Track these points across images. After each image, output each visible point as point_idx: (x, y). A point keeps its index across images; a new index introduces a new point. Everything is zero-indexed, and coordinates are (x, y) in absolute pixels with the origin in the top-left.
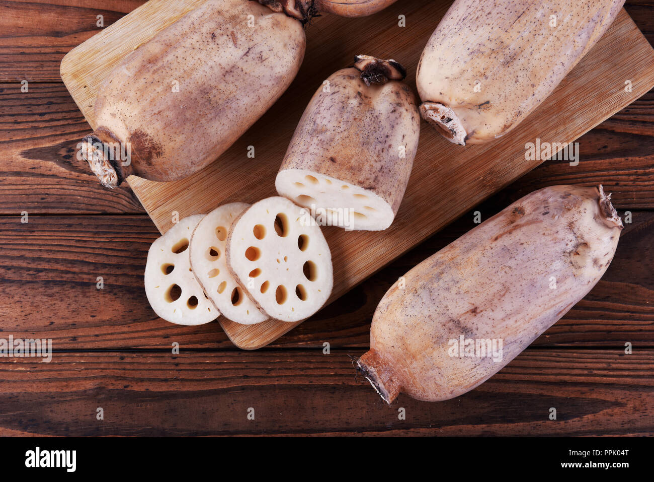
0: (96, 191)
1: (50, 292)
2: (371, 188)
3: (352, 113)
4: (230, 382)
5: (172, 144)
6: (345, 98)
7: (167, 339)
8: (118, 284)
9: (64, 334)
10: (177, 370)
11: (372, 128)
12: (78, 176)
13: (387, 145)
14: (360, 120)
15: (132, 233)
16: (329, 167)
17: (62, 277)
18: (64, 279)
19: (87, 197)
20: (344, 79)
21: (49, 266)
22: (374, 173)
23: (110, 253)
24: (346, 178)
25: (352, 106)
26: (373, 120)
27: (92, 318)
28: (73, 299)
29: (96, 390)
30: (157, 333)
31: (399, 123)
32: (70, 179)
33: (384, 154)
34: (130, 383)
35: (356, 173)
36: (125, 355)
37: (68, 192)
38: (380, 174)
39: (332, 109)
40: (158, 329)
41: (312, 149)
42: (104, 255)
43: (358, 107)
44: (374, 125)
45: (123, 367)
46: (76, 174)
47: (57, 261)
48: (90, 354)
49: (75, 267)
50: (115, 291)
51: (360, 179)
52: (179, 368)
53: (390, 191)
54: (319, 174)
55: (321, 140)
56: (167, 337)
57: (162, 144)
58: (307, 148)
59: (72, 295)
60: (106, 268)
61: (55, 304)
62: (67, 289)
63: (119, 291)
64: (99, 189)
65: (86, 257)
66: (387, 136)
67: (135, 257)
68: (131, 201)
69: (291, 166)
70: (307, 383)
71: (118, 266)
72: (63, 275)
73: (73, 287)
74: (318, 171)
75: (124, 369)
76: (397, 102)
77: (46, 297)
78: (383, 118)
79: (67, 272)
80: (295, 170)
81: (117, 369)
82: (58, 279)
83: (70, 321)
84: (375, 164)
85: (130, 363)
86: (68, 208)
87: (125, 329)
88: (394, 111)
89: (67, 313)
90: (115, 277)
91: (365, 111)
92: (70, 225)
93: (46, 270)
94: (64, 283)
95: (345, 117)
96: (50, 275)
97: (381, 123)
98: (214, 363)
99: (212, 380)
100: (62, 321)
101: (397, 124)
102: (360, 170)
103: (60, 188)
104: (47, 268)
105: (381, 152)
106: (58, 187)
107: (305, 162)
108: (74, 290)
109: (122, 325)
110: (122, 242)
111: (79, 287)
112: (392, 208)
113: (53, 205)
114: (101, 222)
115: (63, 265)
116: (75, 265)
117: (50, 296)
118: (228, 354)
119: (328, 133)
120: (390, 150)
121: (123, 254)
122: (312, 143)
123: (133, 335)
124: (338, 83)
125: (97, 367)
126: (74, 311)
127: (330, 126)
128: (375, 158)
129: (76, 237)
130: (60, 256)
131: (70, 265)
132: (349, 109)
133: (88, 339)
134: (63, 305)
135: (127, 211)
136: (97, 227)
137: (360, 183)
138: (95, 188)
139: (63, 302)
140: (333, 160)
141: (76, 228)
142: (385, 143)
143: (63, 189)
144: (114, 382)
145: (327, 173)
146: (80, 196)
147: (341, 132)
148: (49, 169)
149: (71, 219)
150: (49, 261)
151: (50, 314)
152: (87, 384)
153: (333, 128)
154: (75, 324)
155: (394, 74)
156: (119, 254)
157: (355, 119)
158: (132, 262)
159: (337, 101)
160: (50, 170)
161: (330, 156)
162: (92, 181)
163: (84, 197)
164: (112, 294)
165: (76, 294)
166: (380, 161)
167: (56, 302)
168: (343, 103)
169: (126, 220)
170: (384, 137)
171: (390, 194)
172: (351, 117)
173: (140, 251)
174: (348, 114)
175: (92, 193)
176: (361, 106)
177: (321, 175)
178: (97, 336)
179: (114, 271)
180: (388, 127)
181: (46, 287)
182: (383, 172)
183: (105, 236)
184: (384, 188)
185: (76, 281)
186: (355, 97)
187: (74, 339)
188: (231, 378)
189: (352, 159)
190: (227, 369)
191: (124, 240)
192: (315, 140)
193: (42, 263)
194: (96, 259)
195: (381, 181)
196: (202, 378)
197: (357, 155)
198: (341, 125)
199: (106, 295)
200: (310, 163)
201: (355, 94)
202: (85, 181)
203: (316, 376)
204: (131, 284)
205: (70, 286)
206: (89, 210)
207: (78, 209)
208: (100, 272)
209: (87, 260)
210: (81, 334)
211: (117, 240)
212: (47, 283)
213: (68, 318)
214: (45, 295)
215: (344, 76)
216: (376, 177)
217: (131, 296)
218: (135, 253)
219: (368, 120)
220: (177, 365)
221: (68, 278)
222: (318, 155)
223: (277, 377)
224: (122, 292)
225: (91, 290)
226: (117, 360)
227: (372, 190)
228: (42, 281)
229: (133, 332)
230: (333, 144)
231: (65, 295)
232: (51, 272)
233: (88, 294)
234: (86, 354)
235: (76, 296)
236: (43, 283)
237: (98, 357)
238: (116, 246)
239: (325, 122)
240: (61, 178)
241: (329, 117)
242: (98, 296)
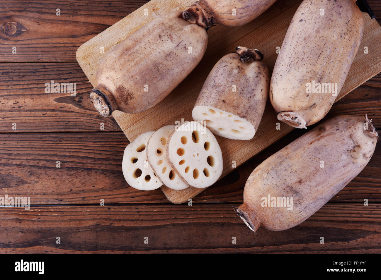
0: (95, 119)
1: (70, 173)
2: (244, 117)
3: (235, 77)
4: (167, 221)
5: (138, 93)
6: (231, 69)
7: (133, 198)
8: (107, 169)
9: (78, 196)
10: (138, 215)
11: (245, 85)
12: (85, 112)
13: (253, 94)
14: (239, 80)
15: (114, 142)
16: (222, 105)
17: (77, 166)
18: (78, 167)
19: (90, 123)
20: (231, 59)
21: (70, 159)
22: (246, 109)
23: (102, 152)
24: (231, 111)
25: (235, 73)
26: (246, 81)
27: (93, 187)
28: (83, 177)
29: (95, 226)
30: (128, 195)
31: (260, 83)
32: (81, 113)
33: (251, 99)
34: (113, 222)
35: (236, 109)
36: (111, 207)
37: (80, 120)
38: (249, 109)
39: (224, 74)
40: (128, 193)
41: (213, 95)
42: (99, 153)
43: (238, 74)
44: (246, 84)
45: (110, 214)
46: (84, 110)
47: (74, 157)
48: (92, 206)
49: (84, 160)
50: (105, 173)
51: (238, 112)
52: (140, 214)
53: (254, 119)
54: (216, 109)
55: (218, 91)
56: (133, 197)
57: (134, 93)
58: (210, 95)
59: (82, 175)
60: (100, 160)
61: (73, 180)
62: (79, 172)
63: (108, 173)
64: (96, 118)
65: (90, 155)
66: (253, 90)
67: (116, 154)
68: (114, 125)
69: (201, 104)
70: (208, 222)
71: (107, 160)
72: (77, 164)
73: (83, 171)
74: (216, 107)
75: (110, 215)
76: (259, 72)
77: (68, 176)
78: (251, 80)
79: (80, 163)
80: (203, 106)
81: (106, 214)
82: (75, 167)
83: (81, 189)
84: (246, 104)
85: (113, 211)
86: (80, 129)
87: (111, 193)
88: (257, 77)
89: (79, 185)
90: (105, 165)
91: (242, 76)
92: (81, 138)
93: (68, 161)
94: (78, 169)
95: (231, 79)
96: (71, 164)
97: (250, 83)
98: (159, 211)
99: (157, 220)
100: (77, 189)
101: (259, 83)
102: (238, 107)
103: (75, 118)
104: (69, 161)
105: (250, 98)
106: (74, 117)
107: (209, 102)
108: (83, 172)
109: (109, 191)
110: (109, 147)
111: (86, 171)
112: (255, 128)
113: (71, 127)
114: (97, 136)
115: (77, 159)
116: (84, 159)
117: (71, 175)
118: (166, 206)
119: (222, 87)
120: (255, 97)
121: (109, 153)
122: (213, 92)
123: (115, 196)
124: (227, 61)
125: (96, 213)
126: (83, 184)
127: (223, 84)
128: (247, 101)
129: (84, 144)
130: (75, 154)
131: (81, 159)
132: (233, 75)
133: (91, 198)
134: (77, 181)
135: (111, 130)
136: (95, 139)
137: (239, 114)
138: (94, 118)
139: (77, 179)
140: (224, 101)
141: (84, 139)
142: (252, 93)
143: (77, 118)
144: (105, 221)
145: (221, 108)
146: (86, 122)
147: (229, 87)
148: (70, 108)
149: (81, 134)
150: (70, 157)
151: (70, 185)
152: (91, 222)
153: (224, 85)
154: (84, 191)
155: (257, 57)
156: (107, 153)
157: (236, 80)
158: (114, 157)
159: (226, 70)
160: (70, 109)
161: (223, 99)
162: (92, 114)
163: (88, 123)
164: (103, 174)
165: (84, 175)
166: (249, 103)
167: (74, 179)
168: (230, 71)
169: (111, 135)
170: (251, 90)
171: (254, 121)
172: (234, 79)
173: (118, 151)
174: (232, 77)
175: (92, 121)
176: (239, 74)
177: (218, 109)
178: (95, 197)
179: (104, 162)
180: (254, 85)
181: (69, 171)
182: (251, 109)
183: (100, 144)
184: (250, 117)
185: (84, 167)
186: (236, 69)
187: (84, 198)
188: (168, 219)
189: (234, 101)
190: (166, 214)
191: (110, 145)
192: (215, 91)
193: (66, 158)
194: (95, 156)
195: (249, 113)
196: (152, 219)
197: (237, 99)
198: (229, 83)
199: (100, 175)
200: (212, 103)
201: (236, 67)
202: (89, 114)
203: (213, 218)
204: (113, 169)
205: (81, 170)
206: (91, 130)
207: (85, 129)
208: (97, 163)
209: (90, 156)
210: (87, 196)
211: (106, 146)
212: (69, 169)
213: (80, 188)
214: (68, 175)
215: (230, 57)
216: (247, 111)
217: (114, 176)
218: (115, 153)
219: (243, 81)
220: (139, 212)
221: (80, 166)
222: (216, 98)
223: (192, 218)
224: (109, 173)
225: (92, 172)
226: (107, 210)
227: (244, 118)
228: (66, 168)
229: (115, 195)
230: (224, 93)
231: (78, 175)
232: (71, 163)
233: (91, 175)
234: (90, 207)
235: (84, 176)
236: (67, 169)
237: (96, 208)
238: (105, 149)
239: (220, 81)
240: (76, 113)
241: (222, 79)
242: (96, 176)
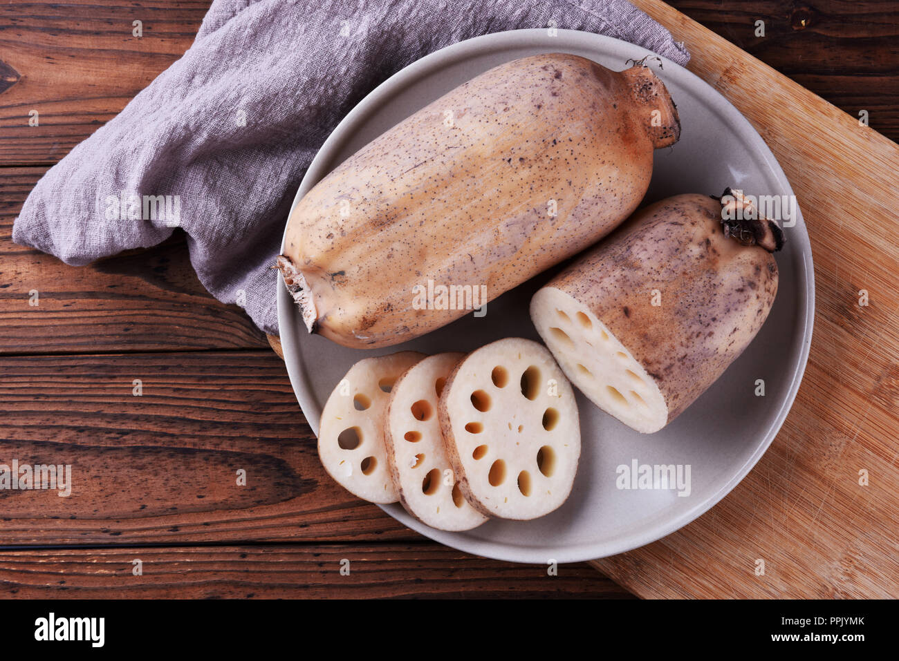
0: (201, 317)
1: (139, 462)
4: (396, 589)
7: (306, 528)
8: (234, 450)
9: (162, 523)
10: (321, 572)
12: (175, 297)
15: (252, 377)
17: (156, 442)
18: (159, 445)
19: (188, 327)
21: (138, 426)
23: (221, 406)
27: (199, 499)
28: (173, 472)
30: (291, 520)
32: (165, 301)
34: (255, 591)
36: (247, 551)
37: (162, 320)
40: (292, 515)
42: (214, 409)
45: (245, 569)
46: (173, 293)
47: (148, 419)
48: (199, 549)
49: (173, 427)
50: (231, 460)
52: (323, 569)
56: (305, 526)
59: (170, 467)
60: (218, 427)
61: (146, 480)
62: (164, 458)
63: (236, 461)
64: (204, 315)
65: (189, 413)
67: (257, 411)
68: (251, 332)
70: (506, 589)
71: (234, 426)
72: (158, 438)
73: (171, 456)
75: (247, 571)
77: (134, 470)
79: (164, 435)
81: (236, 571)
82: (151, 445)
83: (169, 504)
85: (254, 563)
86: (163, 343)
87: (247, 515)
89: (163, 493)
90: (230, 440)
92: (165, 368)
93: (133, 431)
94: (159, 450)
96: (139, 438)
98: (374, 562)
99: (370, 586)
100: (158, 504)
103: (150, 315)
104: (135, 428)
106: (148, 312)
108: (173, 460)
109: (242, 508)
110: (238, 391)
111: (180, 455)
113: (140, 339)
114: (208, 363)
115: (156, 424)
116: (174, 424)
117: (141, 468)
118: (393, 549)
121: (240, 408)
123: (257, 524)
125: (210, 568)
126: (174, 490)
129: (175, 384)
130: (151, 412)
131: (166, 425)
133: (194, 530)
134: (159, 482)
135: (244, 346)
136: (203, 369)
138: (200, 314)
139: (157, 477)
141: (173, 372)
143: (155, 315)
144: (233, 590)
146: (179, 325)
148: (135, 287)
149: (166, 358)
150: (136, 419)
151: (140, 494)
152: (196, 592)
154: (176, 508)
156: (235, 408)
158: (252, 419)
160: (136, 289)
162: (195, 303)
163: (184, 326)
164: (226, 465)
165: (176, 466)
167: (148, 477)
169: (244, 358)
173: (264, 403)
175: (195, 320)
178: (207, 524)
179: (228, 433)
181: (134, 456)
183: (214, 382)
185: (175, 446)
187: (175, 528)
188: (399, 583)
190: (392, 570)
191: (241, 388)
193: (127, 421)
194: (203, 416)
196: (357, 583)
199: (219, 467)
202: (185, 303)
203: (517, 579)
204: (251, 450)
205: (167, 453)
206: (193, 345)
207: (177, 343)
208: (209, 434)
209: (190, 417)
210: (184, 522)
211: (232, 388)
212: (135, 451)
213: (166, 500)
214: (132, 468)
217: (253, 468)
218: (256, 407)
220: (321, 564)
221: (164, 443)
223: (463, 580)
224: (241, 461)
225: (197, 459)
226: (237, 559)
228: (129, 447)
229: (257, 519)
231: (160, 466)
232: (140, 434)
233: (193, 466)
234: (192, 550)
235: (175, 469)
236: (130, 449)
237: (210, 554)
238: (230, 397)
240: (152, 299)
242: (207, 468)
